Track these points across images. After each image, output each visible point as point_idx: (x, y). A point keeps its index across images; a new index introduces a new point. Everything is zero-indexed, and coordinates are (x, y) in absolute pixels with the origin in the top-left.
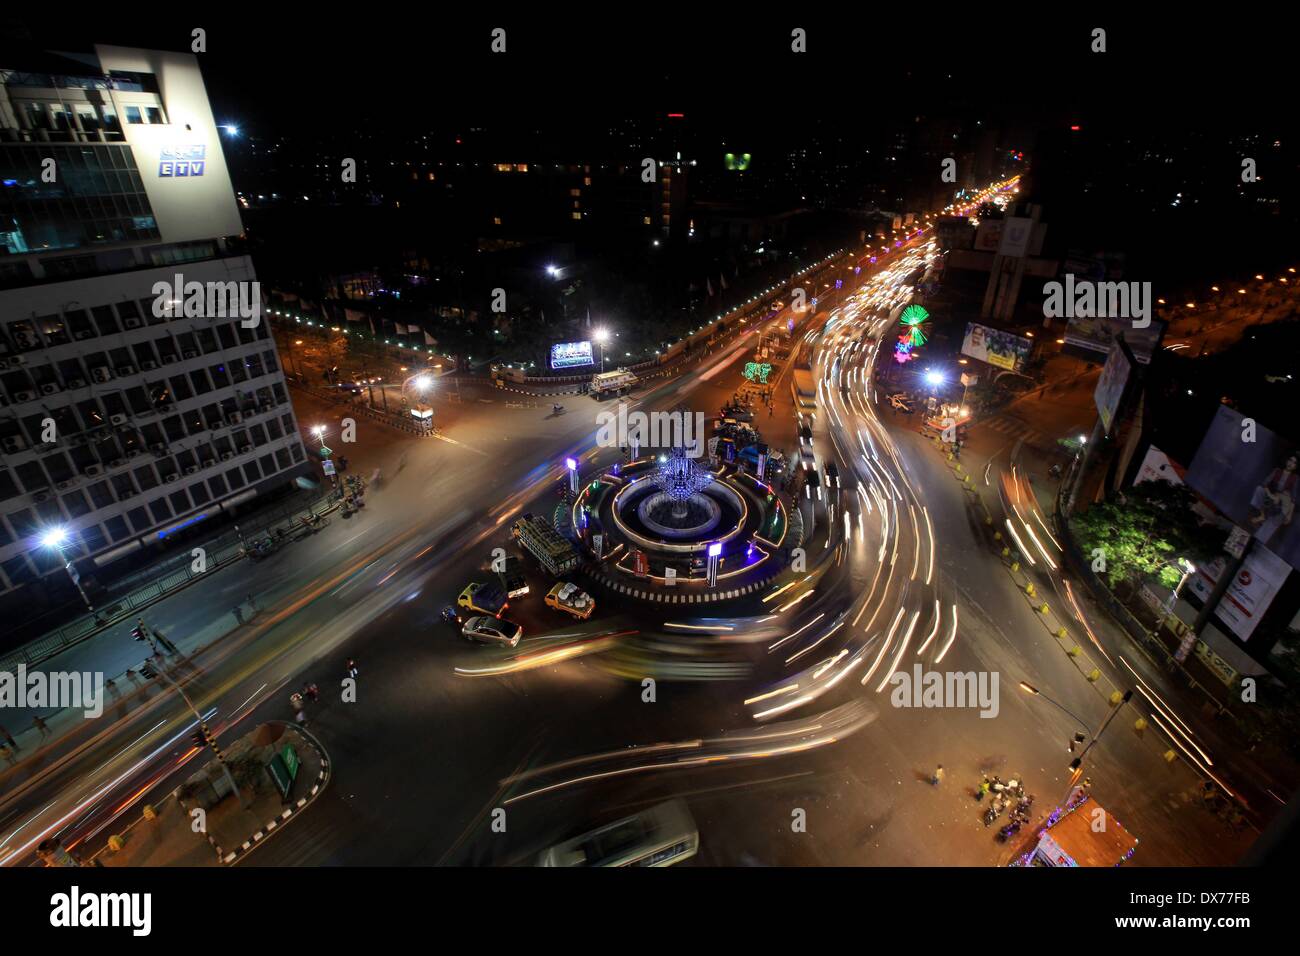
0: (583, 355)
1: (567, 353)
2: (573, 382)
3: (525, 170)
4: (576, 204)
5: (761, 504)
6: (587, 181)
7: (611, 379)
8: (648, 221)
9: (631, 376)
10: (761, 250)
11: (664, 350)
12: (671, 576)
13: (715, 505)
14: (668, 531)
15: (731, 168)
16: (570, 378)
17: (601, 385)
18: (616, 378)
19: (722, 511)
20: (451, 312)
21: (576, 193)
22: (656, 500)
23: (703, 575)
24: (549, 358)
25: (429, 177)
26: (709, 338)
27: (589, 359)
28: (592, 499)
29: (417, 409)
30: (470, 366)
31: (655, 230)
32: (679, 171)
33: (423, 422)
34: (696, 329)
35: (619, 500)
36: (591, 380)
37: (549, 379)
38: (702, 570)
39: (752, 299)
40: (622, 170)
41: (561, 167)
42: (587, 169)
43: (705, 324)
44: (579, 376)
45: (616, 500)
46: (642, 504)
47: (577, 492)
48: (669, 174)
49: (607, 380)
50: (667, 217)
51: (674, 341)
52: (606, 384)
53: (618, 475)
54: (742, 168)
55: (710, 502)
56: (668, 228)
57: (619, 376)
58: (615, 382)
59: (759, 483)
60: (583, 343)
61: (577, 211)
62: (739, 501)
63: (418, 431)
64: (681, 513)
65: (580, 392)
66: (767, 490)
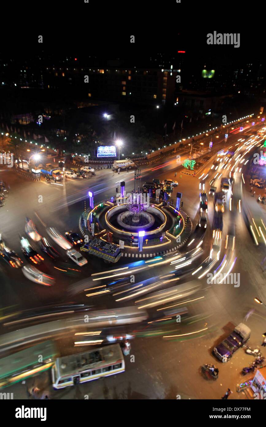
0: (112, 152)
1: (104, 151)
2: (106, 163)
3: (103, 72)
4: (124, 88)
5: (174, 220)
6: (129, 78)
7: (122, 163)
8: (155, 96)
9: (131, 163)
10: (210, 113)
11: (149, 153)
12: (122, 245)
13: (153, 218)
14: (128, 227)
15: (205, 77)
16: (105, 162)
17: (117, 165)
18: (124, 163)
19: (155, 221)
20: (61, 132)
21: (124, 83)
22: (127, 214)
23: (137, 246)
24: (96, 152)
25: (62, 75)
26: (174, 150)
27: (114, 154)
28: (98, 211)
29: (34, 169)
30: (64, 155)
31: (158, 101)
32: (171, 74)
33: (36, 175)
34: (168, 145)
35: (110, 212)
36: (113, 163)
37: (96, 162)
38: (137, 244)
39: (199, 134)
40: (145, 73)
41: (118, 71)
42: (130, 72)
43: (173, 143)
44: (109, 161)
45: (108, 212)
46: (120, 215)
47: (93, 207)
48: (167, 75)
49: (120, 163)
50: (164, 95)
51: (155, 149)
52: (119, 165)
53: (113, 202)
54: (210, 77)
55: (151, 216)
56: (165, 100)
57: (126, 162)
58: (123, 164)
59: (176, 211)
60: (112, 146)
61: (124, 91)
62: (164, 217)
63: (34, 179)
64: (136, 220)
65: (108, 168)
66: (178, 213)
